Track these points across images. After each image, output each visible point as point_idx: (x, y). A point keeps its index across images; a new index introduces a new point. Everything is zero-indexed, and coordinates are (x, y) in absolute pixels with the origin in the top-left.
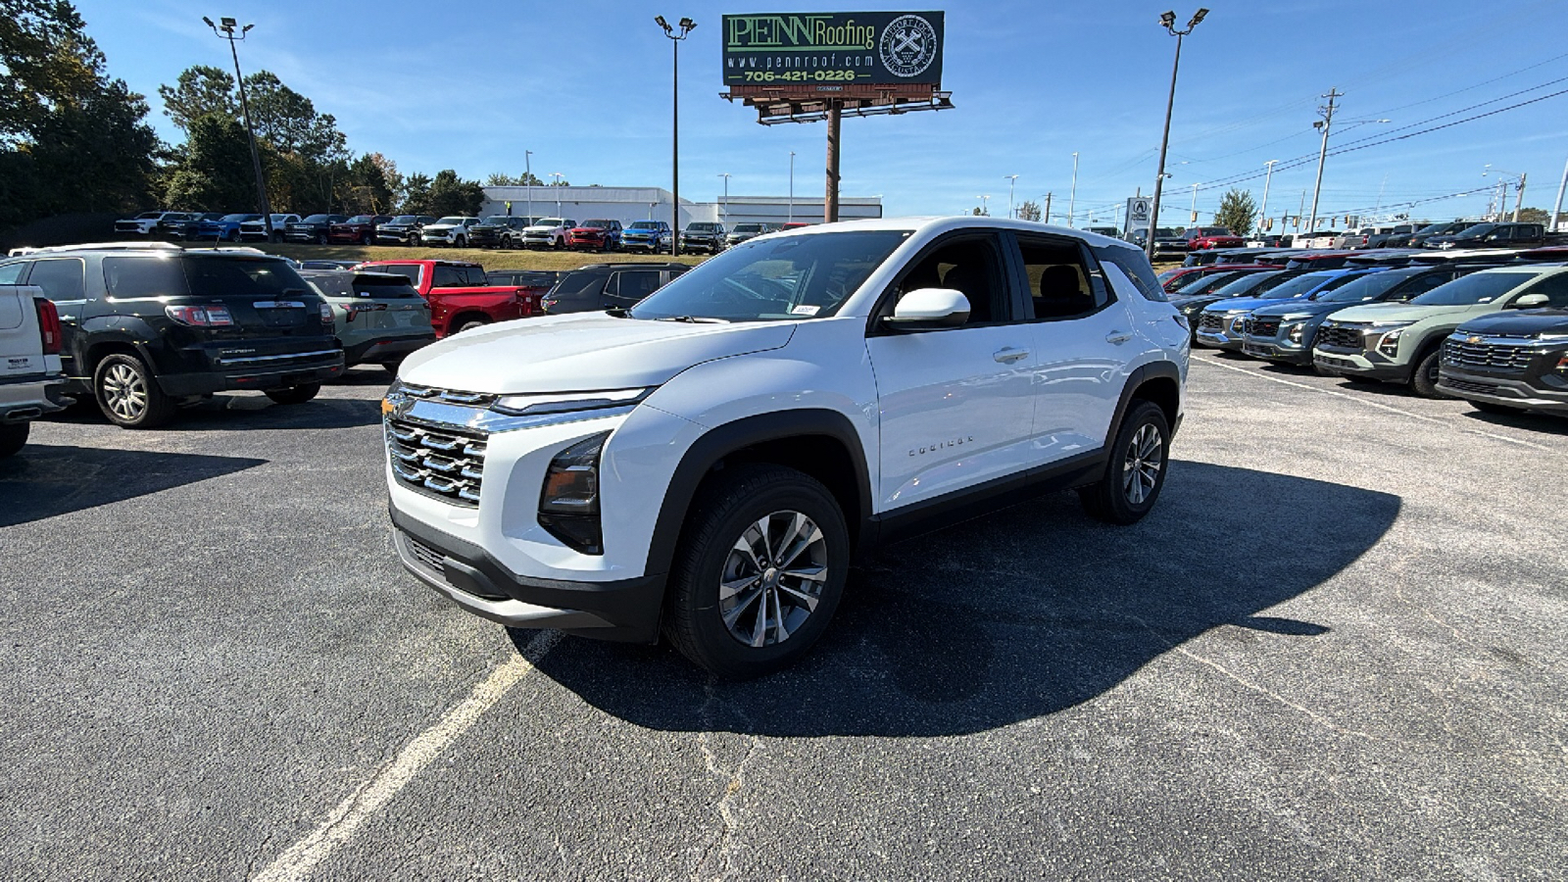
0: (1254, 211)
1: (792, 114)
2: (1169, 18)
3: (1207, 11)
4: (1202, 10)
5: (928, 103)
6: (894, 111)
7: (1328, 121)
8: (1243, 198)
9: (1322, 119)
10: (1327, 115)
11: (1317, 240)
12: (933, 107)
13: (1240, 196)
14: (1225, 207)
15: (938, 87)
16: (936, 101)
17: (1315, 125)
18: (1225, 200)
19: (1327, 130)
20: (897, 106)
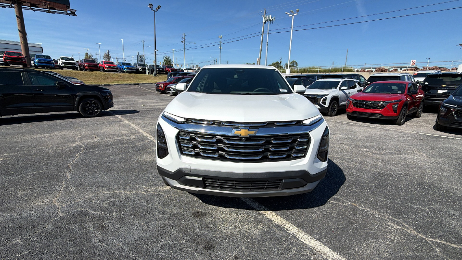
0: (172, 62)
1: (11, 4)
2: (151, 6)
3: (161, 7)
4: (159, 6)
5: (66, 12)
6: (49, 12)
7: (184, 41)
8: (169, 58)
9: (183, 41)
10: (184, 40)
11: (190, 70)
12: (67, 14)
13: (168, 58)
14: (165, 60)
15: (69, 7)
16: (69, 12)
17: (182, 42)
18: (165, 58)
19: (184, 44)
20: (51, 10)
